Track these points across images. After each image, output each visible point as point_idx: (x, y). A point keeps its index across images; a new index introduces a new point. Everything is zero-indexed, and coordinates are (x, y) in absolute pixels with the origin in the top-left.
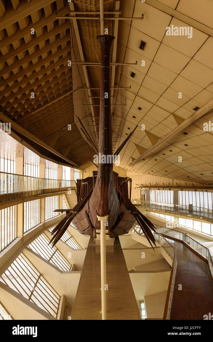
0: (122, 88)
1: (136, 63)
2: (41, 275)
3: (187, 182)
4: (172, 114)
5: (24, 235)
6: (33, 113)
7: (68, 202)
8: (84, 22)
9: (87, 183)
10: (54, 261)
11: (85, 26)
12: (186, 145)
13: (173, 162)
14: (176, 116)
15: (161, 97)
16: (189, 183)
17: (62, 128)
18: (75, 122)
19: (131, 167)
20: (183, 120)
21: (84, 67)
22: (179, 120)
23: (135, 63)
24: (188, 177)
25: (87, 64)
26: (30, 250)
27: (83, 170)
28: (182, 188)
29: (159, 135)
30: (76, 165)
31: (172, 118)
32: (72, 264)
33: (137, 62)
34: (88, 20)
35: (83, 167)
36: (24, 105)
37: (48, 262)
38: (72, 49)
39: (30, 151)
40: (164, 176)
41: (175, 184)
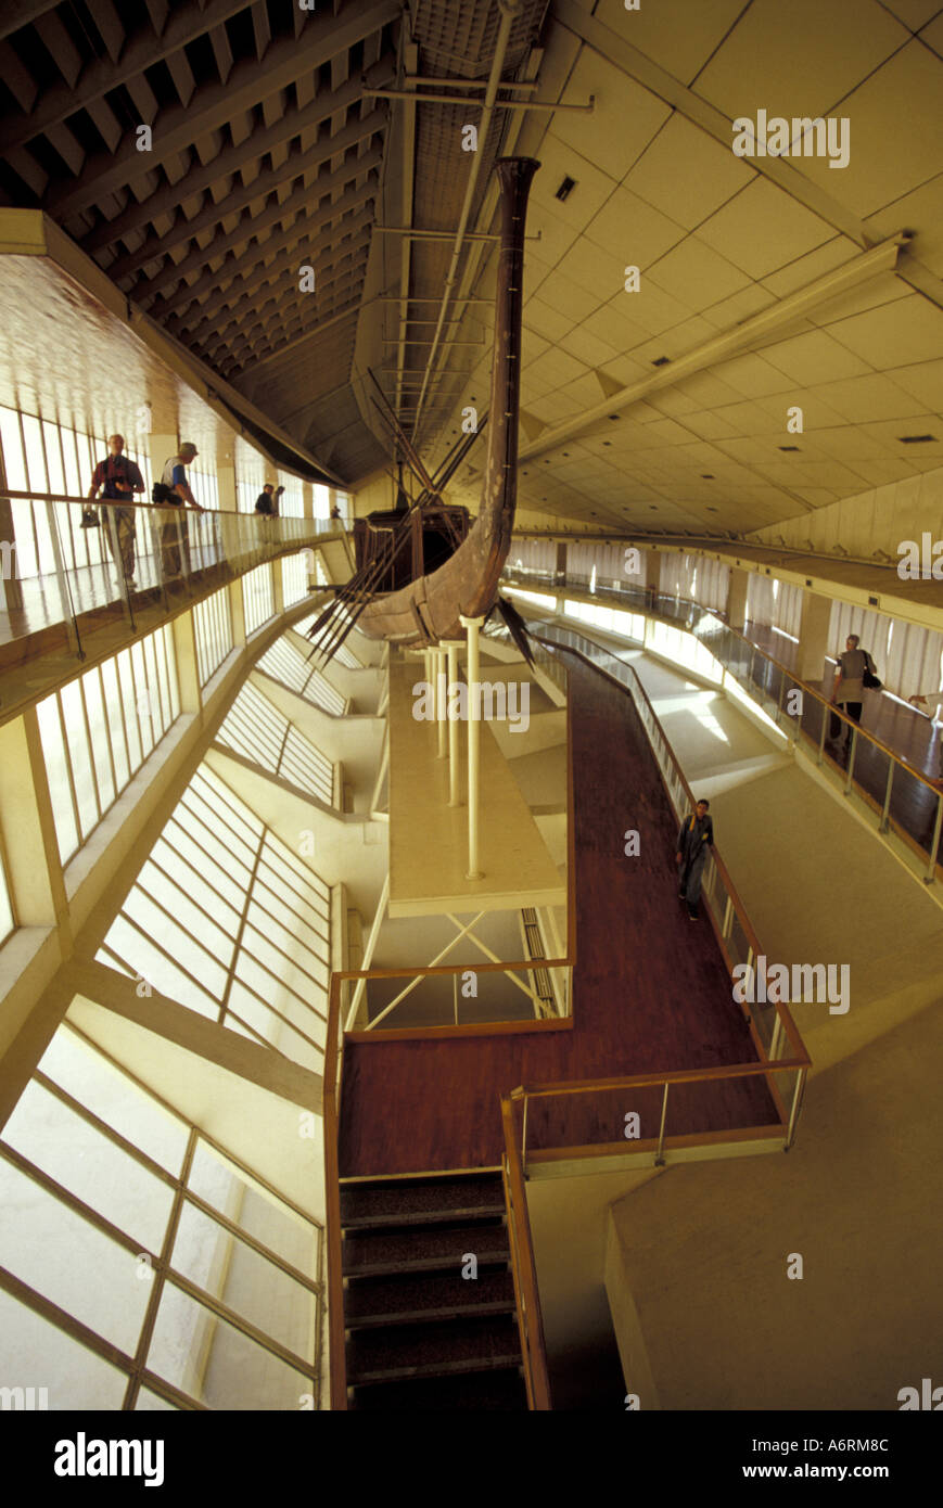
0: (479, 299)
1: (539, 238)
2: (291, 723)
3: (588, 524)
4: (593, 369)
5: (249, 641)
6: (266, 361)
7: (328, 565)
8: (431, 109)
9: (391, 530)
10: (311, 692)
11: (432, 123)
12: (607, 444)
13: (564, 480)
14: (601, 375)
15: (579, 328)
16: (593, 526)
17: (322, 397)
18: (352, 381)
19: (463, 489)
20: (620, 387)
21: (406, 242)
22: (613, 387)
23: (536, 236)
24: (594, 514)
25: (412, 235)
26: (262, 672)
27: (355, 493)
28: (577, 536)
29: (545, 418)
30: (342, 482)
31: (593, 381)
32: (348, 697)
33: (540, 233)
34: (445, 106)
35: (353, 486)
36: (248, 341)
37: (300, 695)
38: (381, 189)
39: (248, 445)
40: (539, 508)
41: (561, 528)
